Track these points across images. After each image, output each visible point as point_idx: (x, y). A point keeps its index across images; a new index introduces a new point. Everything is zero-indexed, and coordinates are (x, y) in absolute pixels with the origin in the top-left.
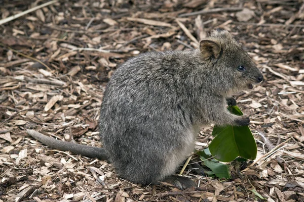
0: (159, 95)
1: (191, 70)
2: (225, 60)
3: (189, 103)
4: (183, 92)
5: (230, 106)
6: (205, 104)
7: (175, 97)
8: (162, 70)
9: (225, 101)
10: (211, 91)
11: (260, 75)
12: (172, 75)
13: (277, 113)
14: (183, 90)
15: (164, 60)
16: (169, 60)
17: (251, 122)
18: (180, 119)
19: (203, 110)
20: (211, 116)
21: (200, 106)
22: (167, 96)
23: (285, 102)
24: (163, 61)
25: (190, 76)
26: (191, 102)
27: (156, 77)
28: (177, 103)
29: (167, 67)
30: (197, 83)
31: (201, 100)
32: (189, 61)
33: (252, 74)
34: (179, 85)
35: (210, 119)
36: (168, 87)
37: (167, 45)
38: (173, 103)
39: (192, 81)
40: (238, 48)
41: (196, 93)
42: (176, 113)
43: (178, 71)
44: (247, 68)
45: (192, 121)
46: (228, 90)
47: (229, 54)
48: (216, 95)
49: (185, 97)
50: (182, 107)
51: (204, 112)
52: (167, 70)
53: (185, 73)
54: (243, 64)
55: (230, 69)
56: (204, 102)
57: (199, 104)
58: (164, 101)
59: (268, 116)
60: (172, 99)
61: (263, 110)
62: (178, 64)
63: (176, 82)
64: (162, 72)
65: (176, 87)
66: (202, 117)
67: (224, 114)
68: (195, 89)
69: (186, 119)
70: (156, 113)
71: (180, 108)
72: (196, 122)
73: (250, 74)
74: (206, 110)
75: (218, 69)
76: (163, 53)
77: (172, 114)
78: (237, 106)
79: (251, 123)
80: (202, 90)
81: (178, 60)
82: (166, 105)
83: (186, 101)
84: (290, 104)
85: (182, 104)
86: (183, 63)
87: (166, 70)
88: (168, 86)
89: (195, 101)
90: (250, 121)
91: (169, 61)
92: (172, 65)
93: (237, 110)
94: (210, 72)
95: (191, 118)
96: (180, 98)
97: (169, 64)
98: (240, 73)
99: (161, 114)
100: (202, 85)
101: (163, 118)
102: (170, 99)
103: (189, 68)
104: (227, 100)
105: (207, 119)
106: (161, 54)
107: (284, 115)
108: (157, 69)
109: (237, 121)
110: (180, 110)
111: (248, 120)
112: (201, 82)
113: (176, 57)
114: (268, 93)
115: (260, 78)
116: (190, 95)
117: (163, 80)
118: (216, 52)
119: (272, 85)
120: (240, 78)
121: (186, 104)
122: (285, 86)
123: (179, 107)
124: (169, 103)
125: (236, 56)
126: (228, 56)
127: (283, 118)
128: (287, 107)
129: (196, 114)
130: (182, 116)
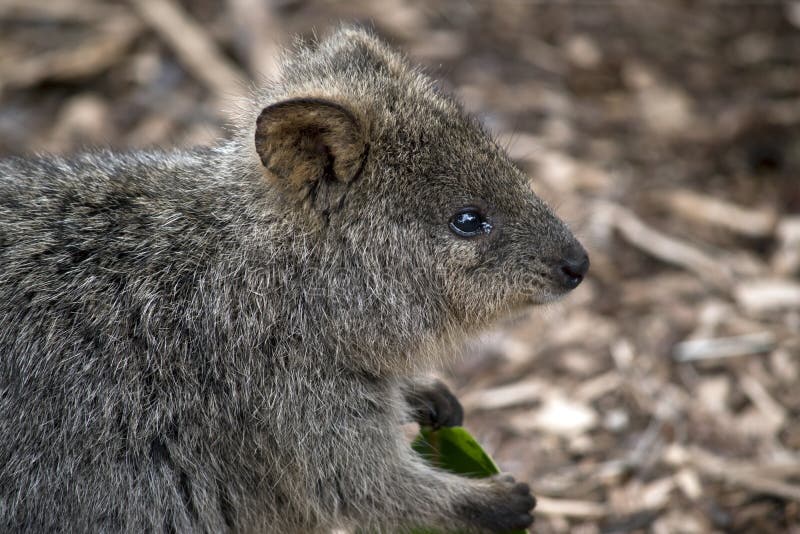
0: (51, 389)
1: (213, 252)
2: (385, 186)
3: (212, 425)
4: (176, 372)
5: (428, 429)
6: (297, 427)
7: (133, 397)
8: (62, 258)
9: (400, 408)
10: (330, 353)
11: (571, 249)
12: (116, 279)
13: (675, 454)
14: (174, 358)
15: (70, 198)
16: (98, 200)
17: (544, 506)
18: (169, 514)
19: (289, 456)
20: (331, 492)
21: (271, 440)
22: (91, 396)
23: (713, 395)
24: (63, 210)
25: (208, 287)
26: (223, 421)
27: (30, 295)
28: (146, 433)
29: (87, 242)
30: (251, 321)
31: (278, 406)
32: (198, 204)
33: (531, 250)
34: (155, 333)
35: (327, 506)
36: (98, 345)
37: (86, 114)
38: (124, 430)
39: (219, 308)
40: (443, 120)
41: (247, 372)
42: (145, 483)
43: (143, 259)
44: (499, 219)
45: (229, 522)
46: (415, 345)
47: (403, 156)
48: (352, 375)
49: (190, 399)
50: (177, 452)
51: (293, 470)
52: (84, 254)
53: (181, 268)
54: (478, 201)
55: (413, 233)
56: (288, 419)
57: (264, 429)
58: (74, 423)
59: (628, 476)
60: (119, 410)
61: (605, 442)
62: (144, 223)
63: (136, 317)
64: (62, 269)
65: (140, 343)
66: (281, 500)
67: (399, 475)
68: (241, 353)
69: (202, 514)
70: (35, 486)
71: (167, 456)
72: (252, 524)
73: (516, 247)
74: (302, 460)
75: (353, 236)
76: (65, 168)
77: (123, 490)
78: (467, 430)
79: (545, 518)
80: (279, 352)
81: (141, 201)
82: (89, 445)
83: (194, 418)
84: (741, 405)
85: (174, 434)
86: (165, 216)
87: (79, 256)
88: (93, 339)
89: (241, 417)
90: (532, 504)
91: (95, 209)
92: (114, 230)
93: (466, 448)
94: (315, 260)
95: (225, 507)
96: (161, 404)
97: (98, 222)
98: (465, 250)
99: (61, 495)
100: (278, 327)
101: (73, 518)
102: (108, 410)
103: (199, 240)
104: (411, 400)
105: (312, 504)
106: (52, 171)
107: (714, 465)
108: (32, 250)
109: (469, 510)
110: (165, 469)
111: (524, 499)
112: (272, 315)
113: (133, 187)
114: (624, 353)
115: (573, 264)
116: (214, 386)
117: (71, 311)
118: (343, 153)
119: (644, 310)
120: (470, 270)
121: (197, 433)
122: (712, 313)
123: (159, 451)
124: (106, 434)
125: (438, 160)
126: (396, 167)
127: (707, 481)
128: (726, 422)
129: (253, 485)
130: (178, 500)
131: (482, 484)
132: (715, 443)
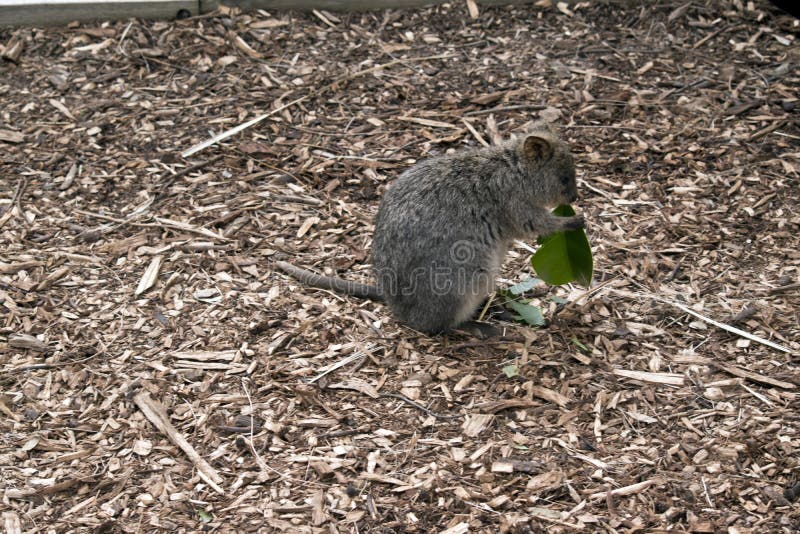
7: (476, 207)
8: (455, 174)
13: (599, 240)
18: (485, 235)
23: (608, 226)
28: (480, 215)
29: (461, 169)
36: (465, 195)
38: (474, 215)
42: (479, 227)
49: (490, 206)
50: (488, 219)
57: (508, 212)
60: (472, 210)
62: (476, 163)
63: (474, 186)
64: (455, 177)
65: (475, 193)
71: (485, 220)
77: (474, 230)
82: (465, 219)
83: (491, 210)
84: (615, 229)
85: (487, 214)
87: (459, 173)
88: (464, 193)
89: (502, 209)
95: (500, 231)
96: (483, 208)
97: (463, 164)
107: (608, 243)
108: (447, 173)
109: (568, 225)
110: (484, 223)
117: (458, 187)
118: (545, 153)
119: (590, 205)
121: (492, 214)
122: (607, 206)
123: (483, 218)
124: (469, 216)
127: (607, 246)
128: (611, 233)
129: (507, 225)
130: (488, 230)
131: (571, 218)
132: (608, 238)
